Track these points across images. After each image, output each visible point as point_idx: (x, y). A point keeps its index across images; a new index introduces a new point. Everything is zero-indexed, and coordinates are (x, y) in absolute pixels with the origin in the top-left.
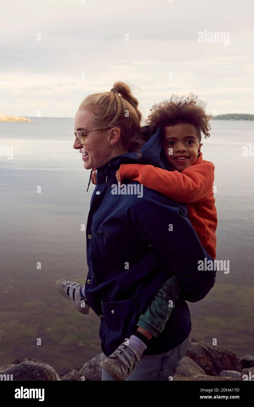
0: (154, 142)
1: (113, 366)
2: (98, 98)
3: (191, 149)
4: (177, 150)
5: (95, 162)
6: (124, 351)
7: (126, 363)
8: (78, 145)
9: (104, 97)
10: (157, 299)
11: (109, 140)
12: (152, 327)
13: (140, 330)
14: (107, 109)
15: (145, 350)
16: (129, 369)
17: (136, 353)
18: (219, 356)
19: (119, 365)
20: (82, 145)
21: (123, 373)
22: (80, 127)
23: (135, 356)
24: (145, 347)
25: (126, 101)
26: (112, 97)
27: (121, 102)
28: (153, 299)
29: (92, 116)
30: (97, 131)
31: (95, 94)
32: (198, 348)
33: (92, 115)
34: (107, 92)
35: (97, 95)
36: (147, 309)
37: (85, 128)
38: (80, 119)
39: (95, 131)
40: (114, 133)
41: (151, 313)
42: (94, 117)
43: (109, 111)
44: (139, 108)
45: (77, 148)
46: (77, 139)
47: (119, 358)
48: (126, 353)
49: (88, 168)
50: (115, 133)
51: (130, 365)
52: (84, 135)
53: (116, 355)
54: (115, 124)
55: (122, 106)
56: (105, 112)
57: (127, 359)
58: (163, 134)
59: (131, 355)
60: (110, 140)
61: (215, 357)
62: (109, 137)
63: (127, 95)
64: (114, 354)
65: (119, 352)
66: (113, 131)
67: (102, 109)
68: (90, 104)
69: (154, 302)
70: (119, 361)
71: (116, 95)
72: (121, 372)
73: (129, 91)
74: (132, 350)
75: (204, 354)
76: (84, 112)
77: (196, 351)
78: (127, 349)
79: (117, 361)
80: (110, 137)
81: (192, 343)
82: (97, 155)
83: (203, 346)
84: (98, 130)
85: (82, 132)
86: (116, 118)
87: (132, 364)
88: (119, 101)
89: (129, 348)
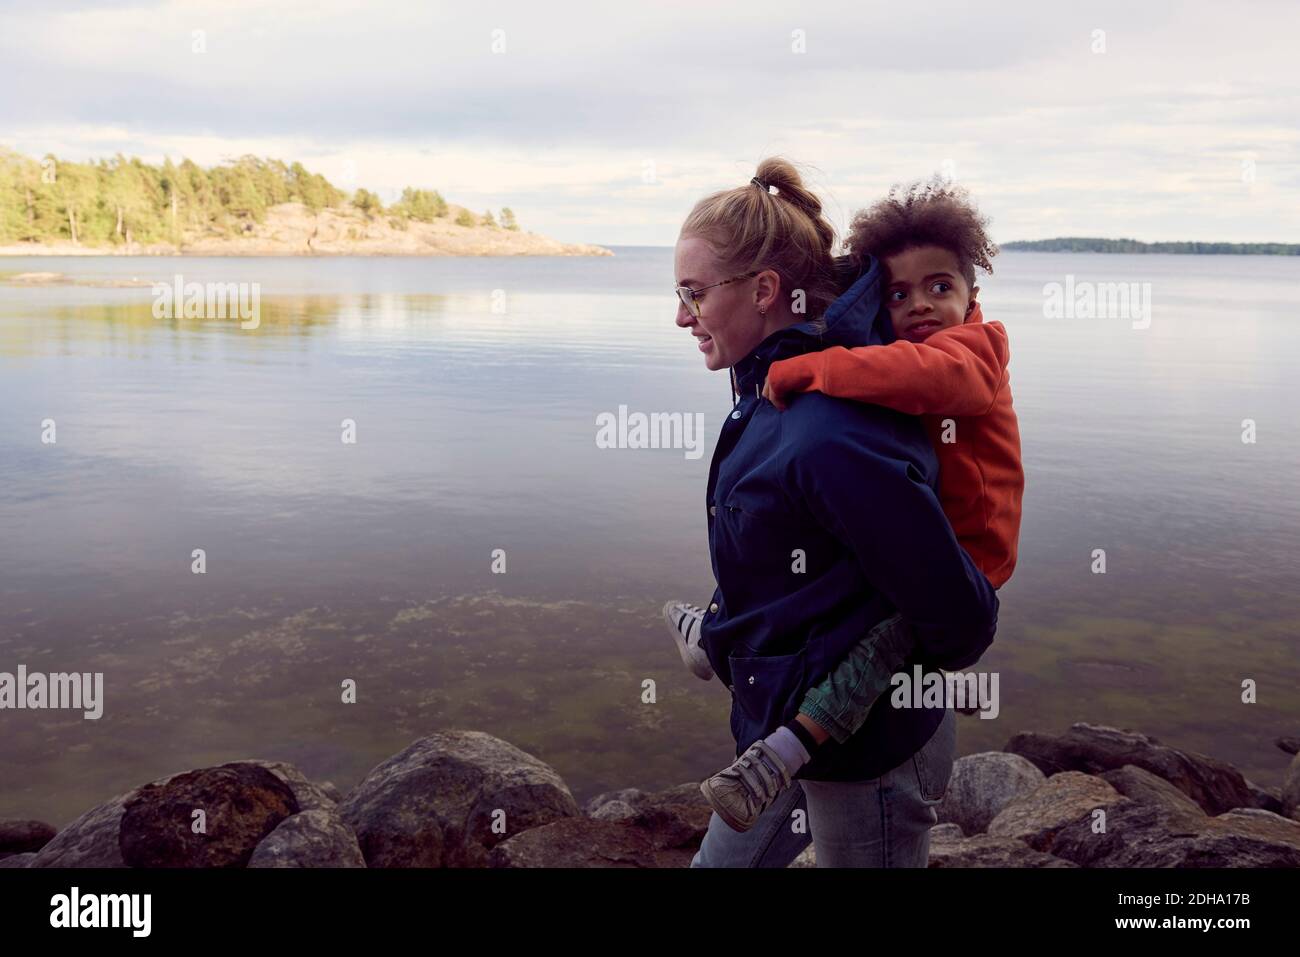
0: (859, 297)
1: (731, 798)
2: (720, 206)
3: (944, 305)
4: (911, 309)
5: (728, 352)
6: (757, 764)
7: (759, 792)
8: (688, 319)
9: (735, 203)
10: (854, 658)
11: (754, 301)
12: (832, 719)
13: (801, 718)
14: (742, 230)
15: (804, 765)
16: (764, 805)
17: (783, 769)
18: (1213, 778)
19: (743, 795)
20: (695, 318)
21: (750, 814)
22: (687, 277)
23: (781, 776)
24: (807, 758)
25: (788, 206)
26: (754, 199)
27: (775, 209)
28: (846, 658)
29: (712, 252)
30: (724, 285)
31: (714, 195)
32: (1169, 757)
33: (711, 246)
34: (740, 189)
35: (717, 197)
36: (825, 678)
37: (698, 279)
38: (685, 260)
39: (721, 284)
40: (765, 284)
41: (834, 686)
42: (716, 252)
43: (748, 233)
44: (824, 216)
45: (686, 325)
46: (683, 305)
47: (744, 779)
48: (761, 769)
49: (715, 367)
50: (768, 284)
51: (767, 795)
52: (697, 296)
53: (738, 771)
54: (766, 262)
55: (777, 216)
56: (738, 239)
57: (762, 782)
58: (885, 272)
59: (772, 772)
60: (758, 301)
61: (1205, 779)
62: (755, 292)
63: (791, 188)
64: (734, 769)
65: (746, 764)
66: (762, 279)
67: (731, 230)
68: (702, 224)
69: (844, 663)
70: (744, 787)
71: (763, 194)
72: (747, 813)
73: (794, 179)
74: (775, 761)
75: (1183, 771)
76: (692, 243)
77: (1165, 764)
78: (764, 758)
79: (740, 785)
80: (758, 294)
81: (1149, 745)
82: (732, 339)
83: (1178, 753)
84: (726, 282)
85: (693, 289)
86: (766, 247)
87: (773, 793)
88: (770, 208)
89: (769, 758)
